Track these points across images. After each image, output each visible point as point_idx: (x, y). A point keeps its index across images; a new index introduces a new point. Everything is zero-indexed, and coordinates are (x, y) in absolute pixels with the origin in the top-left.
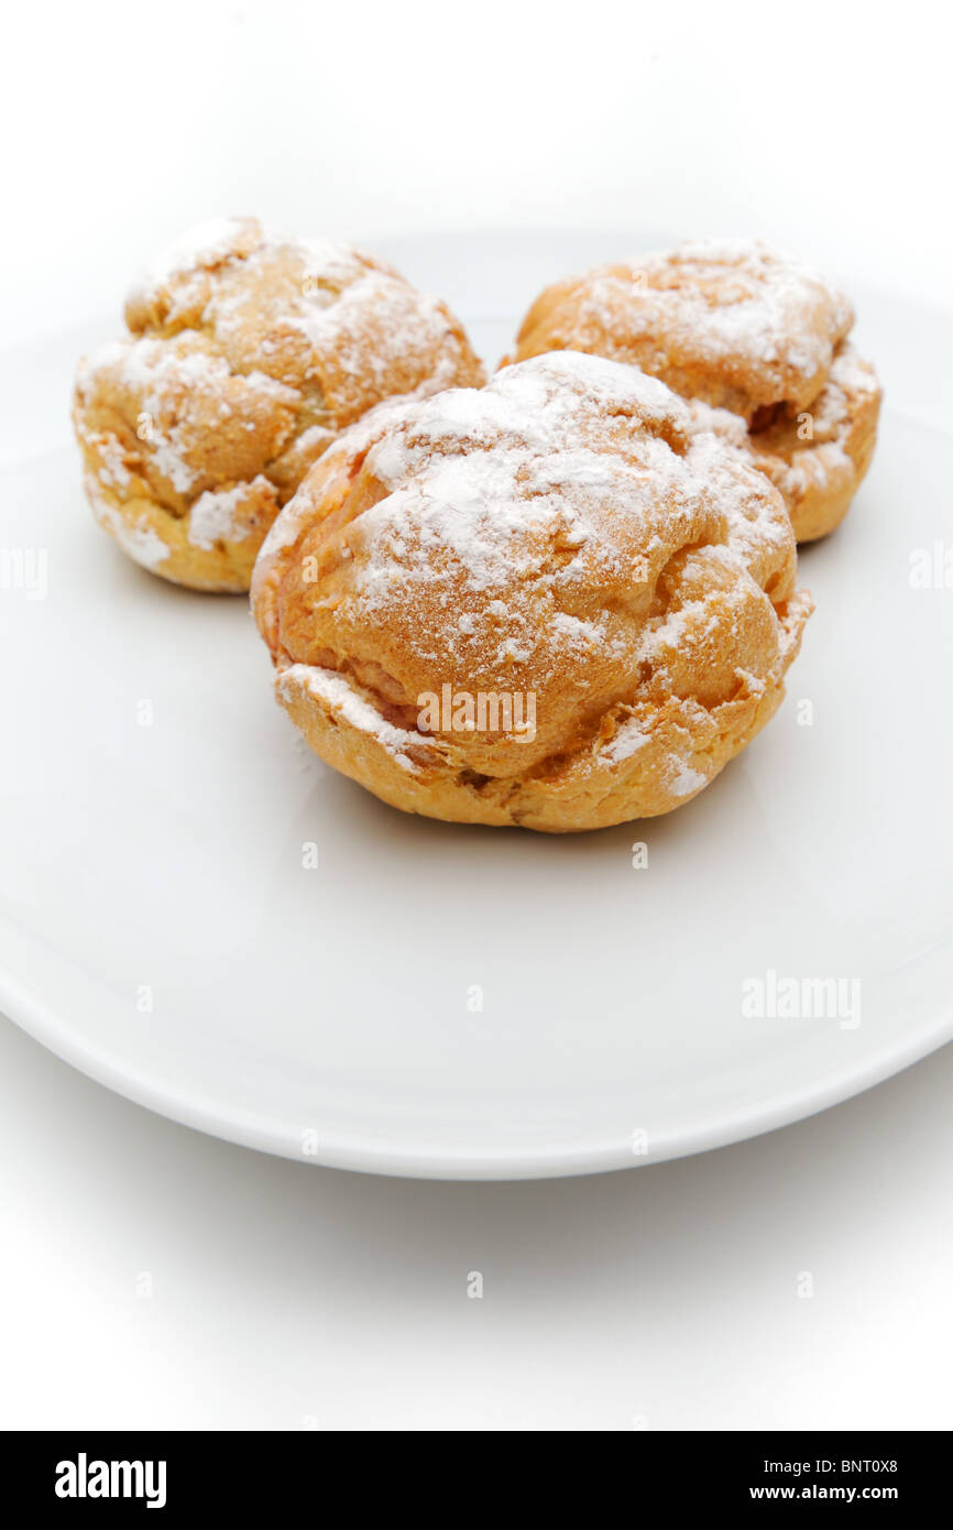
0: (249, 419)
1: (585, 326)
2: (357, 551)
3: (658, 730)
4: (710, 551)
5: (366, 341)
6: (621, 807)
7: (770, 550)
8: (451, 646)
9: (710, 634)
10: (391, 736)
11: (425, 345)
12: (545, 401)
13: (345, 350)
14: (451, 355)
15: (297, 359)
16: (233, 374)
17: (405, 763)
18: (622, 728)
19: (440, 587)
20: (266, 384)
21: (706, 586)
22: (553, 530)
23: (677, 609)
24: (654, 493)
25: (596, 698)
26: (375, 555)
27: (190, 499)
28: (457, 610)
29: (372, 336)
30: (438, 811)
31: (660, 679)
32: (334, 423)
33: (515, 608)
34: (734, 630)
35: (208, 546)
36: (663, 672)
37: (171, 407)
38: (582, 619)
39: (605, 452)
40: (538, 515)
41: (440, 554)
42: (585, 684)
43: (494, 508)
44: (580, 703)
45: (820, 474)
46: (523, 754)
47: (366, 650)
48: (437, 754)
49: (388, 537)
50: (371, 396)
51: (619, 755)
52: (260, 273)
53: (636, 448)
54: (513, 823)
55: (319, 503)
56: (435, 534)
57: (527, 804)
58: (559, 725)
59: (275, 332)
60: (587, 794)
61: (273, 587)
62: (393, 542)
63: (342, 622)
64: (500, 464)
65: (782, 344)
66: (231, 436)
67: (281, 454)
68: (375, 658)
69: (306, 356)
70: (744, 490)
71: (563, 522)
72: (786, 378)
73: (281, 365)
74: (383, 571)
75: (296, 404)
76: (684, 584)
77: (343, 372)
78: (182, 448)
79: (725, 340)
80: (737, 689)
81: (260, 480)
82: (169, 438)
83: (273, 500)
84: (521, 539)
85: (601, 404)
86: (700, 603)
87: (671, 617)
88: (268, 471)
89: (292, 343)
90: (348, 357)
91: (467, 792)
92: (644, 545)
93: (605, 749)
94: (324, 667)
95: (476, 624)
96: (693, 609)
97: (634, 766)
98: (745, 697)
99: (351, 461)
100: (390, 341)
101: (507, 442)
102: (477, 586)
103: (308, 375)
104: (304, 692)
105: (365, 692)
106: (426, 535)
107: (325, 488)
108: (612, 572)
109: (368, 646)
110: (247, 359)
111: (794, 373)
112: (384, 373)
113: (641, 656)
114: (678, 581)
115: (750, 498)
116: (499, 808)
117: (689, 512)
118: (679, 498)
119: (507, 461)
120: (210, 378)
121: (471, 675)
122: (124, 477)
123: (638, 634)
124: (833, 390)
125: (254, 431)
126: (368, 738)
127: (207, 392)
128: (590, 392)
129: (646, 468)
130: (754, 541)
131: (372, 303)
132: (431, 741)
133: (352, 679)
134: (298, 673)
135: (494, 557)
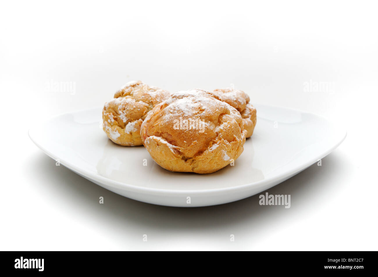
0: (139, 108)
2: (163, 114)
3: (220, 144)
4: (227, 115)
5: (161, 97)
6: (214, 163)
7: (238, 118)
9: (229, 127)
10: (170, 145)
13: (157, 98)
15: (148, 99)
16: (136, 101)
17: (172, 151)
18: (213, 144)
19: (179, 116)
20: (142, 103)
21: (227, 120)
22: (199, 107)
23: (223, 123)
25: (208, 137)
26: (167, 113)
27: (125, 124)
30: (178, 169)
31: (220, 135)
34: (233, 127)
35: (128, 133)
36: (221, 134)
37: (124, 107)
38: (205, 122)
40: (197, 105)
41: (179, 111)
42: (206, 134)
43: (189, 104)
44: (205, 138)
45: (246, 122)
46: (195, 149)
47: (165, 130)
48: (178, 150)
51: (213, 149)
54: (192, 171)
55: (155, 113)
56: (178, 108)
57: (195, 165)
58: (202, 142)
59: (144, 94)
60: (207, 158)
61: (145, 127)
62: (170, 110)
63: (160, 126)
64: (189, 99)
65: (237, 98)
66: (135, 111)
67: (144, 115)
68: (167, 131)
69: (150, 98)
71: (201, 106)
72: (238, 104)
73: (145, 99)
74: (168, 115)
75: (148, 106)
76: (223, 119)
77: (157, 101)
78: (125, 114)
79: (227, 97)
80: (234, 139)
81: (140, 119)
82: (123, 112)
84: (194, 109)
85: (206, 92)
86: (226, 123)
87: (221, 125)
88: (142, 118)
89: (147, 96)
90: (158, 99)
91: (183, 161)
92: (216, 110)
93: (210, 148)
94: (156, 136)
97: (216, 152)
98: (236, 141)
99: (161, 106)
101: (190, 96)
102: (186, 115)
103: (150, 101)
104: (152, 140)
105: (164, 139)
107: (156, 111)
108: (210, 114)
110: (139, 99)
111: (240, 103)
113: (216, 131)
115: (233, 110)
116: (189, 165)
117: (223, 107)
119: (190, 98)
120: (132, 102)
121: (185, 132)
122: (113, 120)
123: (215, 127)
124: (247, 109)
125: (140, 110)
126: (165, 145)
127: (131, 104)
128: (204, 91)
130: (235, 116)
131: (162, 92)
132: (177, 147)
133: (162, 137)
134: (151, 137)
135: (189, 111)
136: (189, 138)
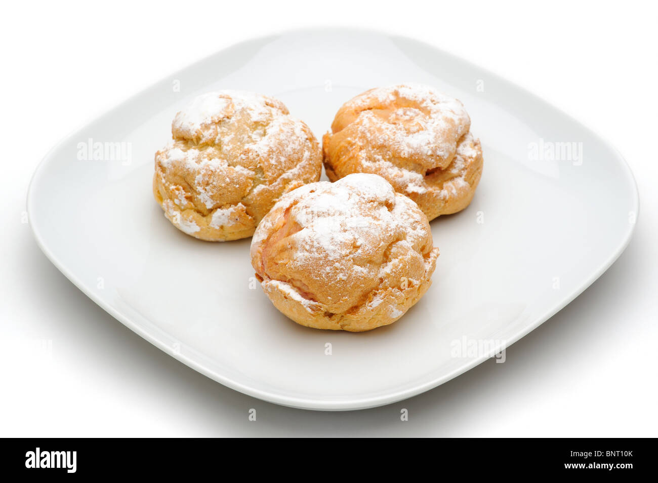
1: (360, 138)
2: (293, 247)
3: (385, 298)
4: (400, 243)
5: (278, 151)
6: (375, 322)
7: (420, 239)
8: (324, 276)
9: (400, 269)
10: (305, 302)
11: (299, 147)
12: (348, 197)
13: (271, 156)
14: (308, 149)
15: (254, 161)
16: (229, 166)
17: (309, 310)
18: (375, 297)
19: (320, 259)
20: (242, 170)
21: (399, 254)
22: (352, 242)
23: (390, 261)
24: (382, 229)
25: (366, 289)
26: (300, 249)
27: (211, 211)
28: (325, 265)
29: (279, 149)
30: (317, 326)
31: (386, 283)
32: (267, 183)
33: (342, 265)
34: (407, 267)
35: (218, 228)
36: (386, 281)
37: (207, 179)
38: (361, 267)
39: (367, 216)
40: (348, 237)
41: (320, 249)
42: (363, 285)
43: (335, 235)
44: (361, 291)
45: (454, 191)
46: (345, 306)
47: (297, 276)
48: (319, 307)
49: (304, 244)
50: (281, 171)
51: (374, 306)
52: (236, 124)
53: (376, 213)
54: (341, 329)
55: (275, 226)
56: (318, 243)
57: (346, 322)
58: (355, 297)
59: (246, 152)
60: (365, 318)
61: (260, 253)
63: (289, 268)
64: (336, 221)
65: (434, 148)
66: (230, 189)
67: (247, 196)
68: (300, 279)
69: (257, 159)
70: (412, 220)
71: (355, 239)
72: (436, 160)
73: (248, 163)
74: (302, 253)
75: (254, 177)
76: (392, 254)
77: (270, 164)
78: (211, 194)
80: (410, 284)
81: (240, 204)
82: (206, 190)
83: (245, 212)
84: (343, 245)
85: (366, 199)
86: (397, 259)
87: (388, 263)
88: (242, 201)
89: (252, 155)
90: (272, 158)
91: (327, 318)
92: (379, 245)
93: (370, 304)
94: (282, 281)
95: (331, 269)
96: (395, 261)
97: (379, 309)
98: (413, 287)
99: (284, 211)
100: (286, 149)
102: (331, 259)
103: (258, 166)
104: (276, 289)
105: (296, 289)
106: (315, 244)
107: (276, 220)
108: (370, 253)
109: (298, 275)
110: (235, 160)
111: (440, 158)
112: (285, 161)
113: (380, 276)
114: (390, 253)
115: (414, 223)
116: (337, 324)
117: (392, 233)
118: (389, 229)
119: (338, 220)
120: (221, 168)
121: (330, 284)
122: (185, 202)
123: (379, 269)
124: (459, 157)
125: (239, 187)
126: (298, 303)
127: (221, 173)
128: (362, 195)
129: (379, 220)
130: (415, 237)
131: (279, 134)
132: (317, 303)
133: (291, 285)
134: (274, 283)
135: (335, 250)
136: (335, 293)
